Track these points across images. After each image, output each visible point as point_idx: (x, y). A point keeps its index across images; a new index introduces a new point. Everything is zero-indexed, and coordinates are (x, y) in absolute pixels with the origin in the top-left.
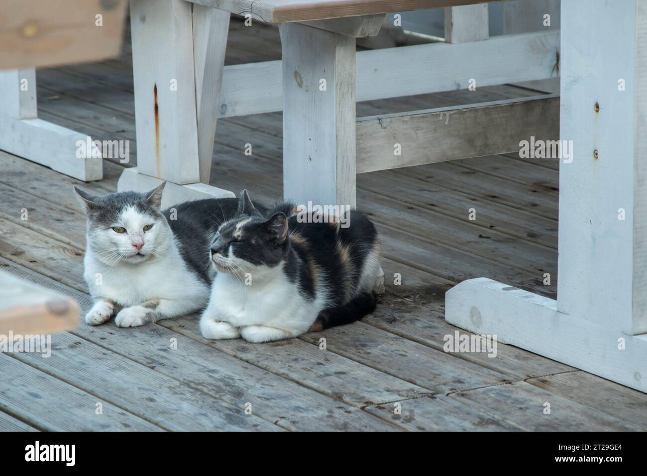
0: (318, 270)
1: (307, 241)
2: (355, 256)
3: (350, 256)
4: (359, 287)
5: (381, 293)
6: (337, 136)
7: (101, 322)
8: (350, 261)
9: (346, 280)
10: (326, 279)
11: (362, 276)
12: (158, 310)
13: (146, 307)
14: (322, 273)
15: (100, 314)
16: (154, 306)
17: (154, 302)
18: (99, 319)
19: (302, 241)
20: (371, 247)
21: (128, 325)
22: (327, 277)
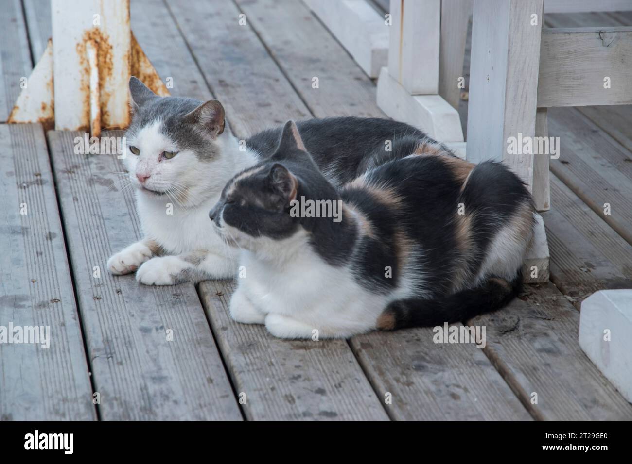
0: (408, 246)
1: (403, 201)
2: (479, 231)
3: (472, 230)
4: (482, 274)
5: (542, 281)
6: (509, 51)
7: (122, 272)
8: (471, 238)
9: (455, 265)
10: (420, 261)
11: (487, 259)
12: (201, 267)
13: (186, 260)
14: (416, 250)
15: (123, 262)
16: (197, 262)
17: (199, 255)
18: (120, 269)
19: (395, 201)
20: (506, 221)
21: (151, 283)
22: (422, 258)
